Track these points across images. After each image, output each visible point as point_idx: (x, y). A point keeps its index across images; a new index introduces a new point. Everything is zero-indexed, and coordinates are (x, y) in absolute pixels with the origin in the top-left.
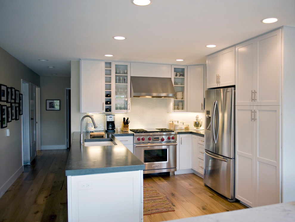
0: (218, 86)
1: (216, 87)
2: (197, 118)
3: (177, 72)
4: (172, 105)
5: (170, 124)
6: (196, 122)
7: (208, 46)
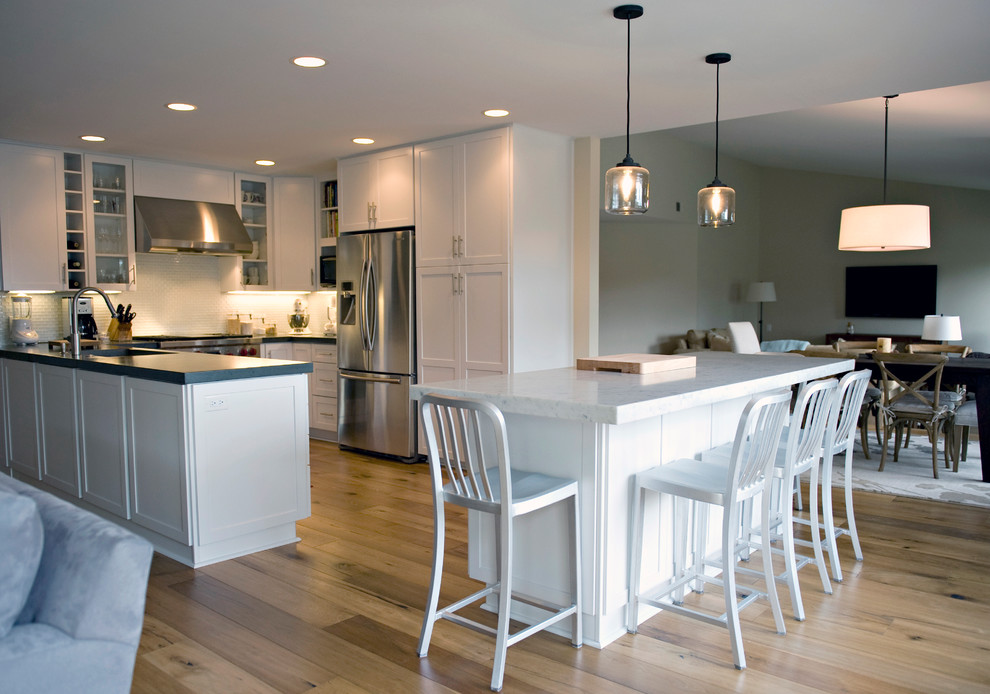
0: (372, 228)
1: (367, 228)
2: (297, 305)
3: (246, 192)
4: (237, 273)
5: (231, 321)
6: (294, 316)
7: (356, 141)
